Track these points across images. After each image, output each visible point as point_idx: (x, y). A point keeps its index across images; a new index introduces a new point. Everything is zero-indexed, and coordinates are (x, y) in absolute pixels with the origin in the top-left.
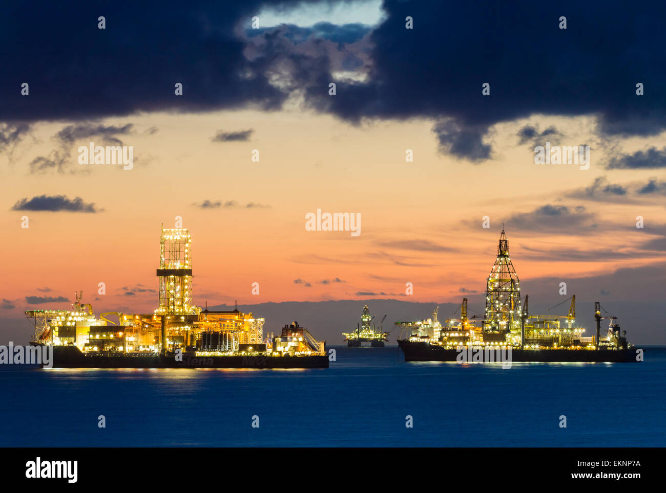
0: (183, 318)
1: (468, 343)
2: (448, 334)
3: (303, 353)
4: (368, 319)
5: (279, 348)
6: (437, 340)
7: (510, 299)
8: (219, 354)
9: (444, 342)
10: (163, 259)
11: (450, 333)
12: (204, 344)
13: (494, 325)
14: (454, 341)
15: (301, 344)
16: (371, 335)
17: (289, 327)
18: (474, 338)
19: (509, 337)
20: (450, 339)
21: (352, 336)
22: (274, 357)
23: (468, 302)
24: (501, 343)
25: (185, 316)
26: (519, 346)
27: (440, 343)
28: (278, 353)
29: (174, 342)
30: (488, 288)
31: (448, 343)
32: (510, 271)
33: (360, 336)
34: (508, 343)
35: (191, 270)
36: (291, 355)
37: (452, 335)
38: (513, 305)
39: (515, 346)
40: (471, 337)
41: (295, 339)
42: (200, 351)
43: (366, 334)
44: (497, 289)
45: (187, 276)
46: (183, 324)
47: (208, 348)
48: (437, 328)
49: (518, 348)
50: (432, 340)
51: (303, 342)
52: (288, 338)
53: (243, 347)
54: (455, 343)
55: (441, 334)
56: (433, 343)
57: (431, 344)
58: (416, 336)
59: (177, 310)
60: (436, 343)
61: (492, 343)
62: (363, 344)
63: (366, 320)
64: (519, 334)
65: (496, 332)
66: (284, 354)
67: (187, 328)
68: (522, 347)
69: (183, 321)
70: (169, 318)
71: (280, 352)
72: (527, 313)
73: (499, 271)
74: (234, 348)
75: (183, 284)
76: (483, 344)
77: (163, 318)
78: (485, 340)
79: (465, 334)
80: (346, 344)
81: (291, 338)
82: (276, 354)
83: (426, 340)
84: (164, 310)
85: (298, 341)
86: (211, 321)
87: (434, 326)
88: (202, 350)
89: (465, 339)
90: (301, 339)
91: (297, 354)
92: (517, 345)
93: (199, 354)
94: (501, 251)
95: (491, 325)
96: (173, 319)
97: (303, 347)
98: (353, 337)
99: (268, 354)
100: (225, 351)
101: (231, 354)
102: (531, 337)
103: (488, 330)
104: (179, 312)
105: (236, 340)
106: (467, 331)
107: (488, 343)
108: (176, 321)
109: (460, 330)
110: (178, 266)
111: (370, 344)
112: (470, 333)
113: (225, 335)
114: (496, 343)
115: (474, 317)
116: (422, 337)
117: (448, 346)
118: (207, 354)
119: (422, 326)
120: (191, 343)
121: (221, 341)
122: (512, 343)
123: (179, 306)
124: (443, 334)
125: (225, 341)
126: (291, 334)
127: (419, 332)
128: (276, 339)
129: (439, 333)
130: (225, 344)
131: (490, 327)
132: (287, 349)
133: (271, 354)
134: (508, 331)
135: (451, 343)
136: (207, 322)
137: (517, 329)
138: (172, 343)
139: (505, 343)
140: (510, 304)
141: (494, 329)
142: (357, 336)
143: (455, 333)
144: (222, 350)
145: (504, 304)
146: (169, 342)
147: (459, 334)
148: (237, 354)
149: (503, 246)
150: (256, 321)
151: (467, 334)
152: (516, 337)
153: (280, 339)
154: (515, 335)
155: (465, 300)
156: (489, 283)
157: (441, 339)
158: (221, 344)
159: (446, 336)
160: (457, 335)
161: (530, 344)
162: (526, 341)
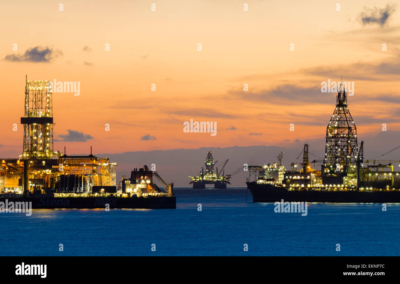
0: (44, 162)
1: (309, 186)
2: (291, 177)
3: (150, 194)
4: (212, 164)
5: (128, 190)
6: (281, 182)
7: (348, 146)
8: (75, 195)
9: (288, 185)
10: (28, 108)
11: (293, 176)
12: (62, 186)
13: (332, 169)
14: (296, 184)
15: (149, 186)
16: (214, 178)
17: (138, 170)
18: (315, 180)
19: (346, 180)
20: (293, 181)
21: (197, 178)
22: (124, 198)
23: (309, 148)
24: (339, 186)
25: (46, 160)
26: (355, 188)
27: (284, 185)
28: (127, 194)
29: (36, 185)
30: (327, 134)
31: (291, 185)
32: (348, 119)
33: (204, 179)
34: (345, 185)
35: (52, 118)
36: (138, 195)
37: (295, 177)
38: (350, 151)
39: (351, 188)
40: (312, 179)
41: (143, 181)
42: (58, 193)
43: (210, 177)
44: (335, 136)
45: (48, 124)
46: (45, 168)
47: (66, 190)
48: (281, 171)
49: (354, 190)
50: (277, 182)
51: (150, 184)
52: (137, 181)
53: (96, 189)
54: (298, 185)
55: (285, 177)
56: (277, 185)
57: (276, 186)
58: (262, 179)
59: (39, 155)
60: (280, 185)
61: (331, 185)
62: (207, 186)
63: (210, 164)
64: (355, 177)
65: (335, 175)
66: (132, 195)
67: (48, 172)
68: (358, 189)
69: (44, 164)
70: (31, 162)
71: (129, 194)
72: (362, 158)
73: (338, 119)
74: (88, 189)
75: (44, 131)
76: (323, 186)
77: (25, 161)
78: (324, 183)
79: (307, 177)
80: (191, 186)
81: (140, 181)
82: (125, 195)
83: (271, 183)
84: (28, 155)
85: (146, 183)
86: (69, 165)
87: (279, 170)
88: (59, 192)
89: (306, 182)
90: (148, 182)
91: (145, 195)
92: (353, 187)
93: (56, 195)
94: (340, 101)
95: (330, 169)
96: (35, 163)
97: (151, 189)
98: (198, 180)
99: (119, 195)
100: (80, 193)
101: (85, 195)
102: (366, 180)
103: (327, 173)
104: (41, 157)
105: (91, 182)
106: (309, 174)
107: (327, 185)
108: (38, 165)
109: (302, 173)
110: (41, 114)
111: (213, 186)
112: (310, 176)
113: (81, 178)
114: (334, 185)
115: (314, 161)
116: (268, 180)
117: (291, 188)
118: (64, 195)
119: (268, 170)
120: (51, 186)
121: (77, 183)
122: (349, 185)
123: (41, 151)
124: (287, 177)
125: (81, 183)
126: (140, 177)
127: (265, 175)
128: (126, 182)
129: (283, 176)
130: (81, 186)
131: (329, 171)
132: (135, 190)
133: (121, 195)
134: (345, 174)
135: (294, 185)
136: (67, 165)
137: (353, 173)
138: (34, 185)
139: (343, 186)
140: (348, 149)
141: (332, 172)
142: (201, 178)
143: (297, 176)
144: (78, 191)
145: (342, 149)
146: (30, 185)
147: (301, 177)
148: (91, 195)
149: (342, 96)
150: (110, 165)
151: (308, 177)
152: (354, 180)
153: (129, 181)
154: (352, 178)
155: (306, 145)
156: (328, 130)
157: (284, 181)
158: (77, 186)
159: (289, 178)
160: (299, 177)
161: (365, 187)
162: (360, 184)
